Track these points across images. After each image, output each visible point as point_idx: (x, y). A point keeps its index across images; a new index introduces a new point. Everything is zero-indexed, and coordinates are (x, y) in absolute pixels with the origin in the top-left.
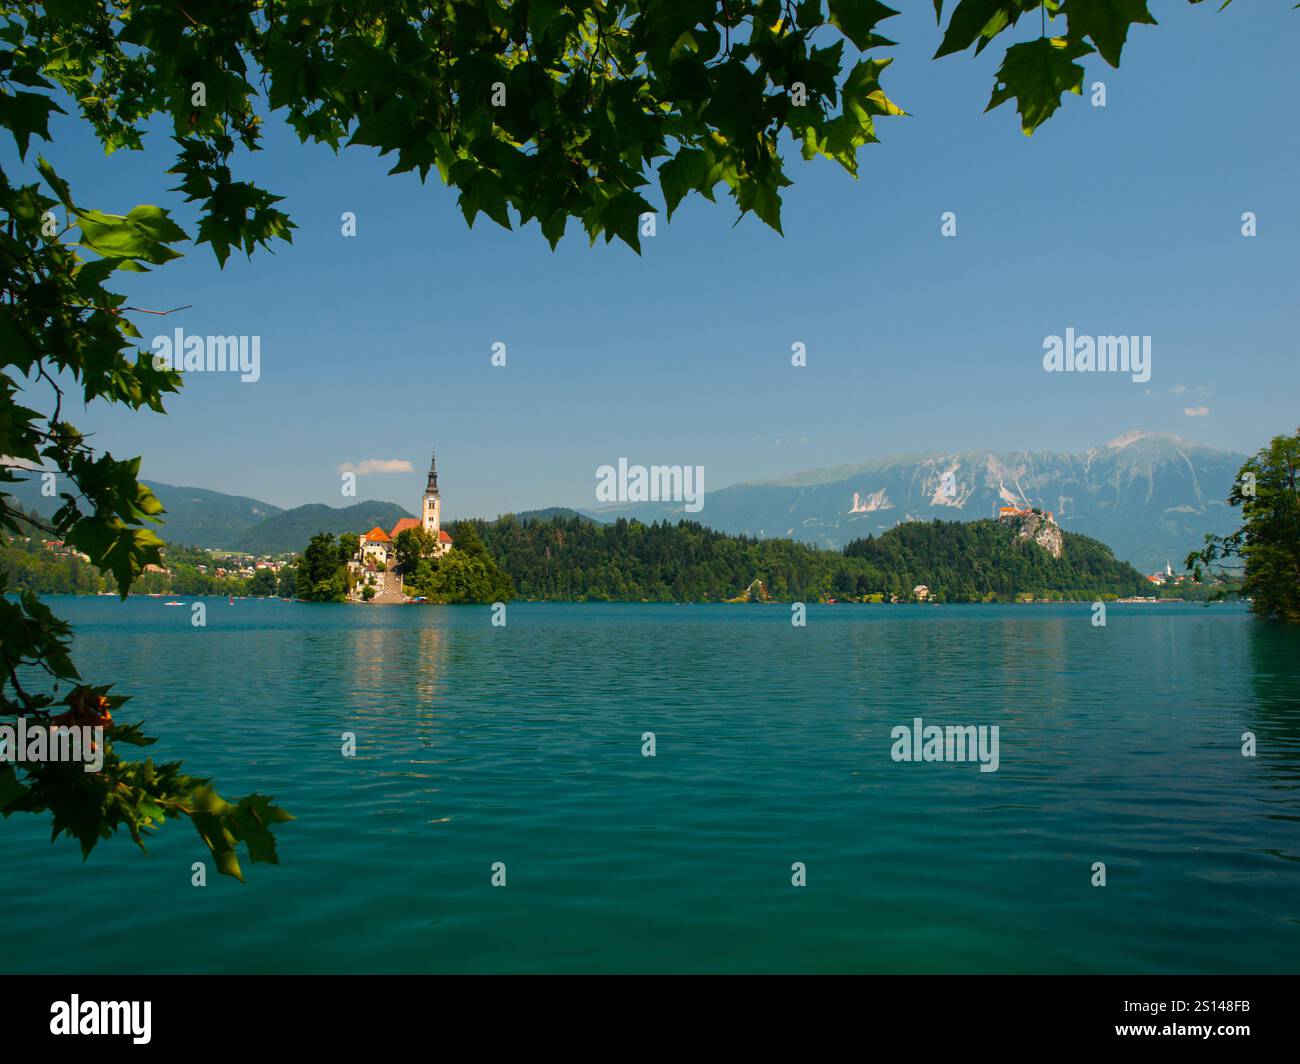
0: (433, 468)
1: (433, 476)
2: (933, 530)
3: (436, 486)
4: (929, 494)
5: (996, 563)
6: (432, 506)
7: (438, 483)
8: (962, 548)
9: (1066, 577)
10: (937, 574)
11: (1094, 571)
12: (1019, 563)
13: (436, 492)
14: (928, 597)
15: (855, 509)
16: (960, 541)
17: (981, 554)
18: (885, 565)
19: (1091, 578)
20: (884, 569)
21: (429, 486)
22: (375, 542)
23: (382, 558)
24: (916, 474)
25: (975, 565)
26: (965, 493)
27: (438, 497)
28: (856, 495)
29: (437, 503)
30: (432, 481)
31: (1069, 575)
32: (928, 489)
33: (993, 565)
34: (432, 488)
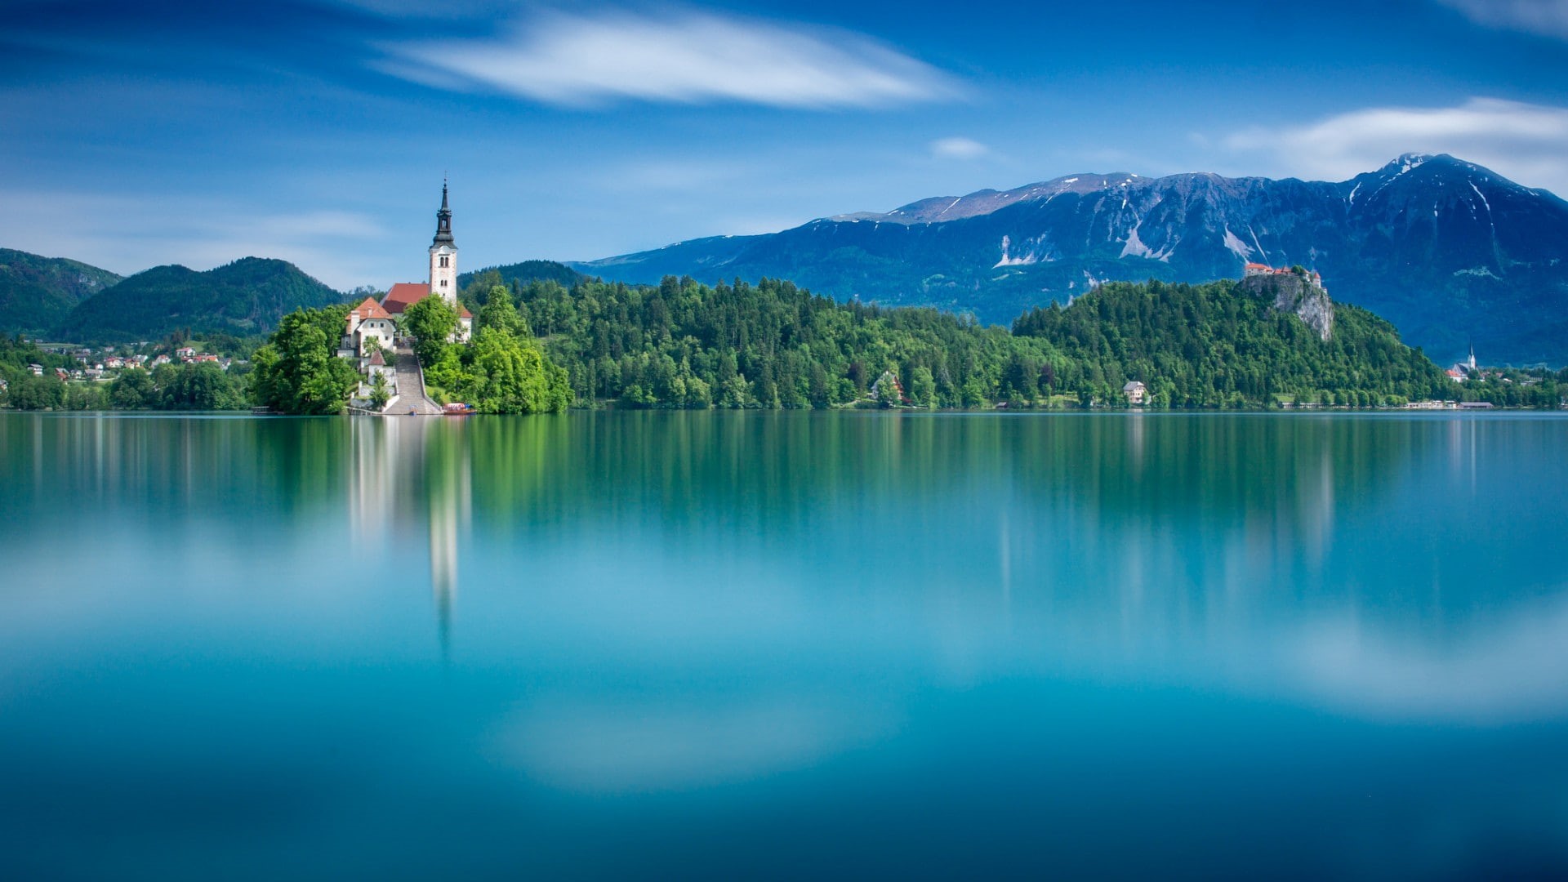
0: (444, 203)
1: (444, 216)
2: (1150, 296)
3: (448, 232)
4: (1118, 239)
5: (1242, 348)
6: (444, 262)
7: (452, 227)
8: (1192, 324)
9: (1340, 370)
10: (1157, 364)
11: (1376, 362)
12: (1274, 348)
13: (448, 242)
14: (1143, 398)
15: (1005, 261)
16: (1187, 313)
17: (1219, 334)
18: (1079, 350)
19: (1372, 371)
20: (1076, 356)
21: (438, 232)
22: (377, 320)
23: (387, 344)
24: (1098, 207)
25: (1213, 349)
26: (1172, 238)
27: (452, 247)
28: (1006, 238)
29: (452, 259)
30: (444, 223)
31: (1344, 366)
32: (1116, 232)
33: (1237, 350)
34: (443, 237)
